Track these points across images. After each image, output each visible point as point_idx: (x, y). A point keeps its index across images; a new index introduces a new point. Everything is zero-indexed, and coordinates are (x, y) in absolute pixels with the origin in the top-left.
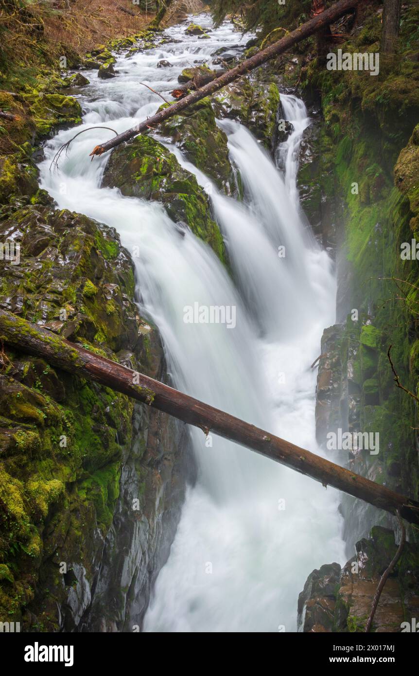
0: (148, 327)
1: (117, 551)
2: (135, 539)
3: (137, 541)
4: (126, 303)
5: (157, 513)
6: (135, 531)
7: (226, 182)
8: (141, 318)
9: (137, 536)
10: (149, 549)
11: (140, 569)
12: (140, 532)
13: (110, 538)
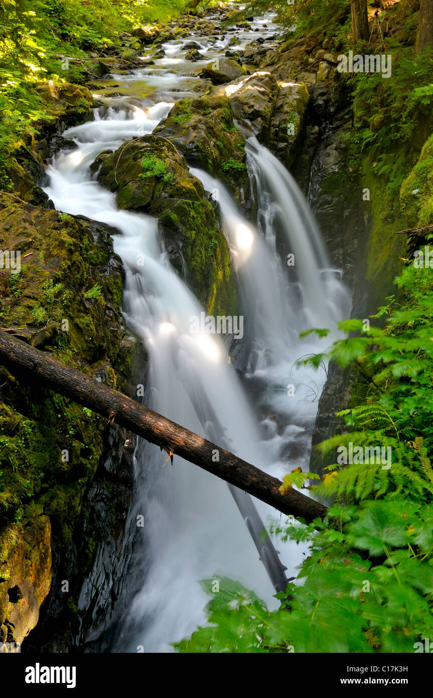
0: (132, 339)
1: (77, 571)
2: (98, 561)
3: (100, 564)
4: (109, 312)
5: (127, 535)
6: (98, 553)
7: (240, 188)
8: (126, 328)
9: (101, 557)
10: (114, 573)
11: (102, 593)
12: (104, 553)
13: (69, 558)
